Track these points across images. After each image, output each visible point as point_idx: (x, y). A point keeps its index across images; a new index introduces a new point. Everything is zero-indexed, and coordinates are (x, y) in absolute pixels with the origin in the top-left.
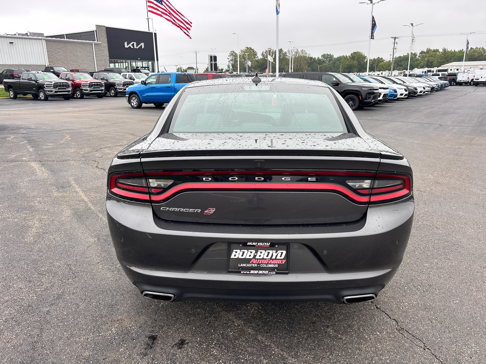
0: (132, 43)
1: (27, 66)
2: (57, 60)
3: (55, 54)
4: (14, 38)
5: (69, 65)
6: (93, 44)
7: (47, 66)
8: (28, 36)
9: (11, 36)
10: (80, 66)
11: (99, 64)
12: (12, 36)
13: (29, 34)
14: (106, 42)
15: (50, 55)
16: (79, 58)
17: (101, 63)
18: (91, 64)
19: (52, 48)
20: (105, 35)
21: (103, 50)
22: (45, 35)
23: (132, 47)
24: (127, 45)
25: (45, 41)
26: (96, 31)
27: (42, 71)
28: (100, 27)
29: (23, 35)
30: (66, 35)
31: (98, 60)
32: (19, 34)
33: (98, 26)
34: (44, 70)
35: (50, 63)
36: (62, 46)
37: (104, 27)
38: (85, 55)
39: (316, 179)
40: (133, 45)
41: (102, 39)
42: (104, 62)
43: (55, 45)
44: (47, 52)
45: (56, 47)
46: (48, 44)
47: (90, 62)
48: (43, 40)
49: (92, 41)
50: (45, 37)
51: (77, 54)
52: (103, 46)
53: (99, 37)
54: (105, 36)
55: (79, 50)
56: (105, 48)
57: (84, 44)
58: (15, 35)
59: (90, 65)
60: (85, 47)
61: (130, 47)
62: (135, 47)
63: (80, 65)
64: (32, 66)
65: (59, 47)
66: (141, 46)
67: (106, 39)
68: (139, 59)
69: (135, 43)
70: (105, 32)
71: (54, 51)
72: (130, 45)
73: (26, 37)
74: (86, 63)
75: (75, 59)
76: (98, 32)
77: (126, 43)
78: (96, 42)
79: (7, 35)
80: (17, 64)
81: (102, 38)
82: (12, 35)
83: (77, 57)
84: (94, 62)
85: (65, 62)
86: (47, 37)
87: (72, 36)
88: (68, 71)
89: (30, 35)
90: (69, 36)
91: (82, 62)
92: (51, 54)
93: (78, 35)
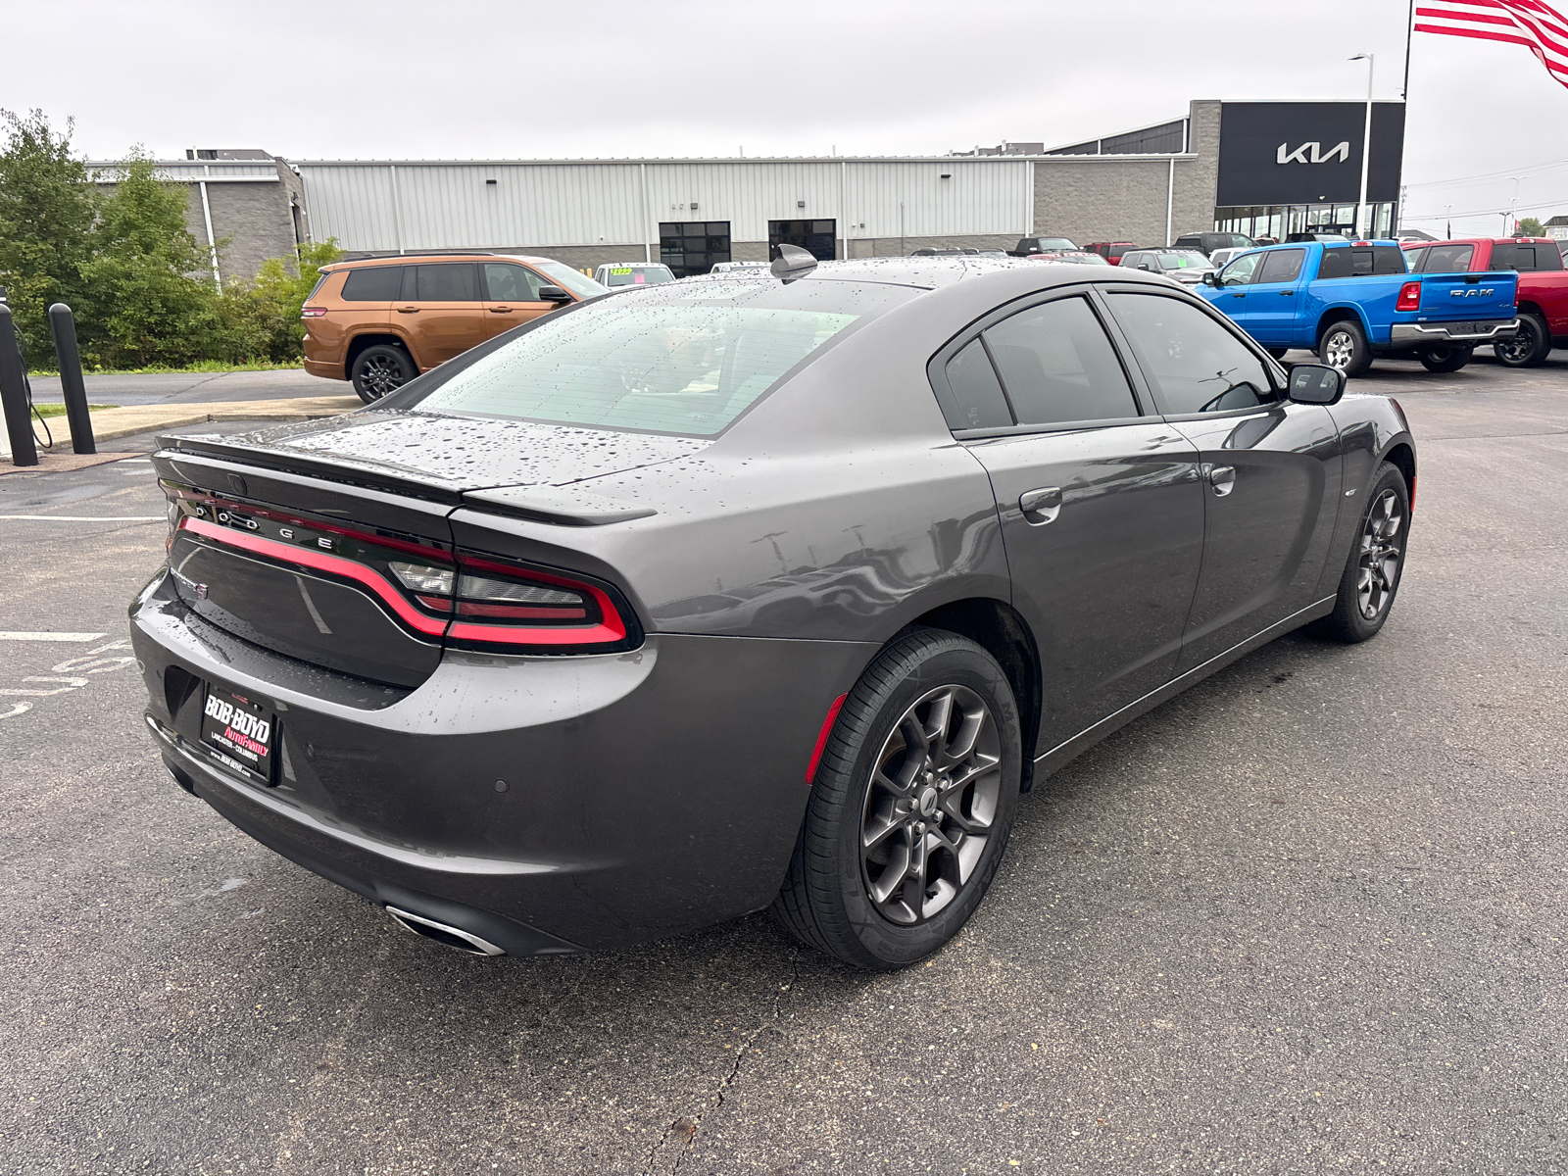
0: (1306, 146)
1: (976, 238)
2: (1059, 217)
3: (1056, 200)
4: (967, 162)
5: (1088, 231)
6: (1172, 161)
7: (1027, 237)
8: (1001, 153)
9: (959, 157)
10: (1119, 232)
11: (1180, 223)
12: (964, 157)
13: (1004, 149)
14: (1217, 151)
15: (1039, 204)
16: (1121, 209)
17: (1187, 220)
18: (1156, 224)
19: (1049, 184)
20: (1214, 129)
21: (1199, 179)
22: (1046, 148)
23: (1302, 160)
24: (1287, 156)
25: (1033, 165)
26: (1188, 120)
27: (1011, 254)
28: (1205, 105)
29: (989, 152)
30: (1102, 140)
31: (1178, 210)
32: (981, 151)
33: (1197, 105)
34: (1014, 249)
35: (1037, 228)
36: (1078, 176)
37: (1214, 105)
38: (1141, 197)
39: (332, 544)
40: (1307, 153)
41: (1202, 144)
42: (1197, 214)
43: (1060, 174)
44: (1035, 195)
45: (1060, 180)
46: (1040, 172)
47: (1151, 220)
48: (1028, 162)
49: (1169, 154)
50: (1046, 153)
51: (1117, 198)
52: (1202, 167)
53: (1195, 138)
54: (1216, 132)
55: (1125, 184)
56: (1210, 171)
57: (1142, 166)
58: (972, 153)
59: (1151, 228)
60: (1146, 174)
61: (1295, 158)
62: (1315, 159)
63: (1122, 229)
64: (987, 238)
65: (1070, 181)
66: (1339, 152)
67: (1217, 142)
68: (1321, 198)
69: (1316, 146)
70: (1218, 120)
71: (1053, 191)
72: (1298, 154)
73: (998, 156)
74: (1139, 224)
75: (1109, 212)
76: (1196, 123)
77: (1282, 149)
78: (1183, 154)
79: (954, 154)
80: (952, 233)
81: (1206, 139)
82: (963, 154)
83: (1117, 207)
84: (1167, 217)
85: (1080, 222)
86: (1051, 153)
87: (1119, 142)
88: (1079, 250)
89: (1008, 151)
90: (1111, 144)
91: (1128, 220)
92: (1044, 201)
93: (1135, 138)
